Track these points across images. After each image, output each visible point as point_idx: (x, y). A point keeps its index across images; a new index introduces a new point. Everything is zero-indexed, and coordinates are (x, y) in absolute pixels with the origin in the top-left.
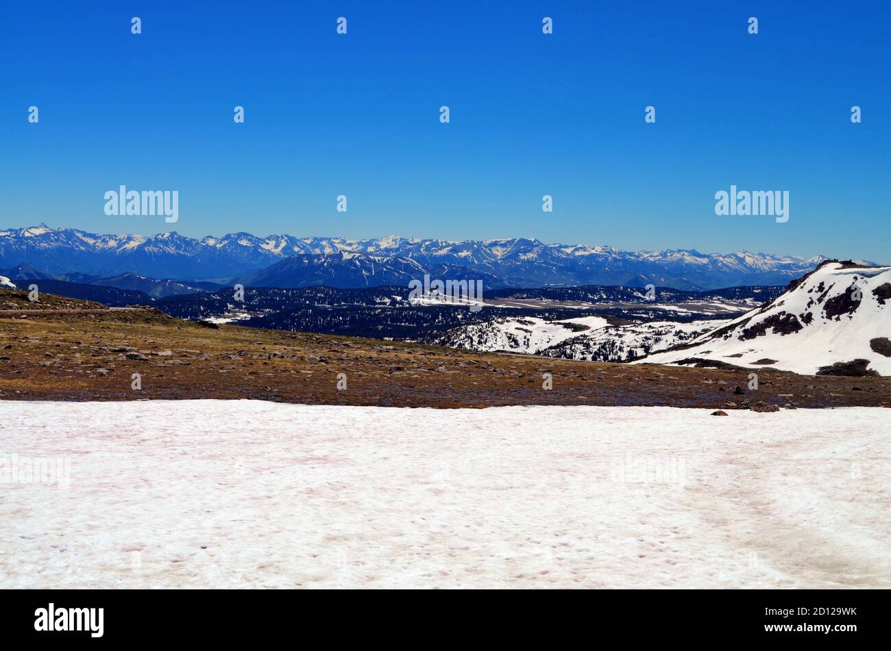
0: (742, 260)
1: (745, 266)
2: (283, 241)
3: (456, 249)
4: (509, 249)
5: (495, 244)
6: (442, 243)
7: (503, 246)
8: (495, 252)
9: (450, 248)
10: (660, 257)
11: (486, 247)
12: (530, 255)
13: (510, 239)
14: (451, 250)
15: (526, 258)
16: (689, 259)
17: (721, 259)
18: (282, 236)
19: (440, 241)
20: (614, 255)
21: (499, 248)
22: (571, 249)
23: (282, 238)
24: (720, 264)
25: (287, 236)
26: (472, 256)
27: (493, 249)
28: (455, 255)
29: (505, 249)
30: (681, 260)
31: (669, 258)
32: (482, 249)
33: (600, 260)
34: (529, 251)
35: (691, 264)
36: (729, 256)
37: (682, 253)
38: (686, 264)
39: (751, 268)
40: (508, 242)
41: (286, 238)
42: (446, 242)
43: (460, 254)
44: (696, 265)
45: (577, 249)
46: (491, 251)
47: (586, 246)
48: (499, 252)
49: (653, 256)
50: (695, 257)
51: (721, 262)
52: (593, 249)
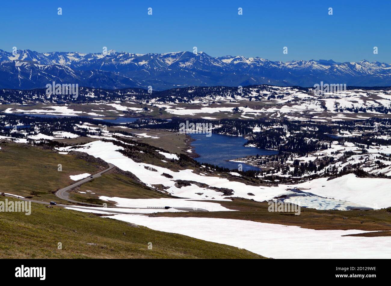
0: (352, 67)
1: (354, 71)
2: (25, 54)
3: (138, 59)
4: (178, 59)
5: (168, 56)
6: (131, 55)
7: (173, 57)
8: (167, 62)
9: (132, 59)
10: (297, 65)
11: (160, 58)
12: (188, 64)
13: (179, 52)
14: (133, 61)
15: (184, 66)
16: (316, 66)
17: (337, 66)
18: (25, 51)
19: (130, 54)
20: (261, 64)
21: (170, 59)
22: (232, 59)
23: (25, 52)
24: (335, 70)
25: (28, 51)
26: (148, 64)
27: (166, 59)
28: (136, 64)
29: (175, 59)
30: (311, 67)
31: (303, 66)
32: (157, 59)
33: (245, 67)
34: (187, 61)
35: (317, 70)
36: (343, 64)
37: (312, 62)
38: (314, 70)
39: (359, 73)
40: (177, 54)
41: (28, 52)
42: (134, 55)
43: (139, 63)
44: (320, 70)
45: (235, 60)
46: (164, 61)
47: (242, 57)
48: (169, 62)
49: (292, 64)
50: (321, 65)
51: (336, 68)
52: (248, 59)
